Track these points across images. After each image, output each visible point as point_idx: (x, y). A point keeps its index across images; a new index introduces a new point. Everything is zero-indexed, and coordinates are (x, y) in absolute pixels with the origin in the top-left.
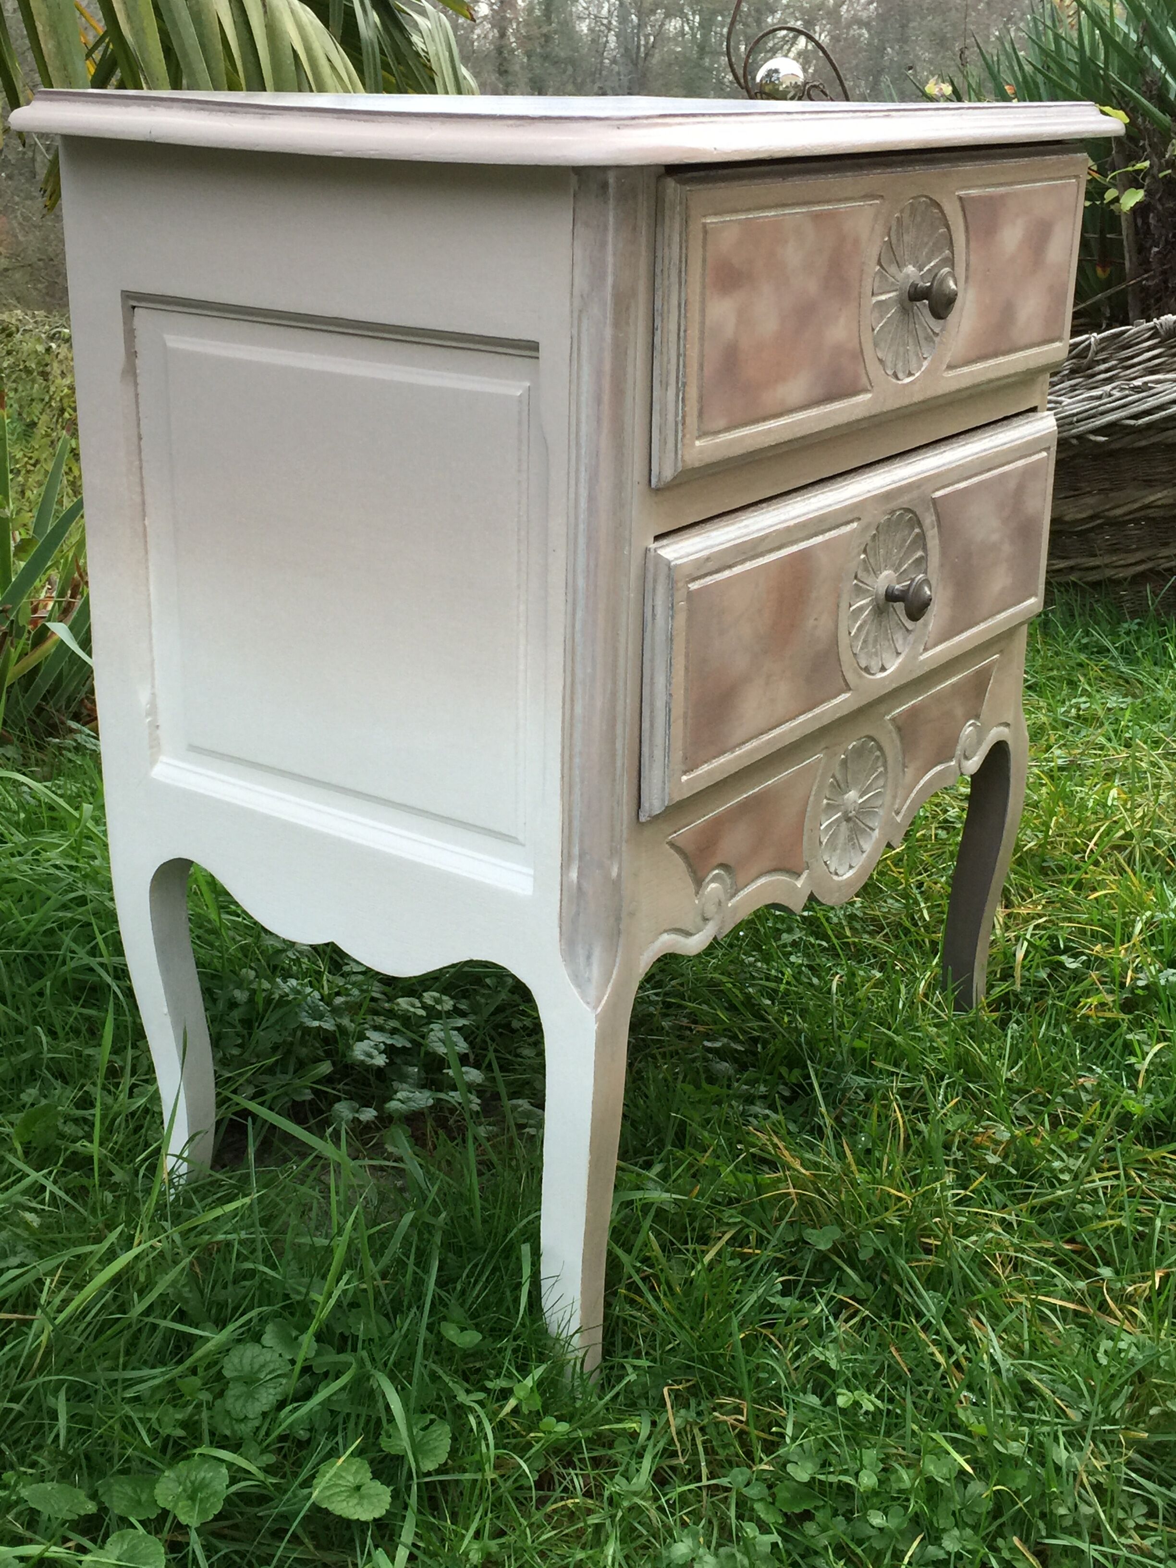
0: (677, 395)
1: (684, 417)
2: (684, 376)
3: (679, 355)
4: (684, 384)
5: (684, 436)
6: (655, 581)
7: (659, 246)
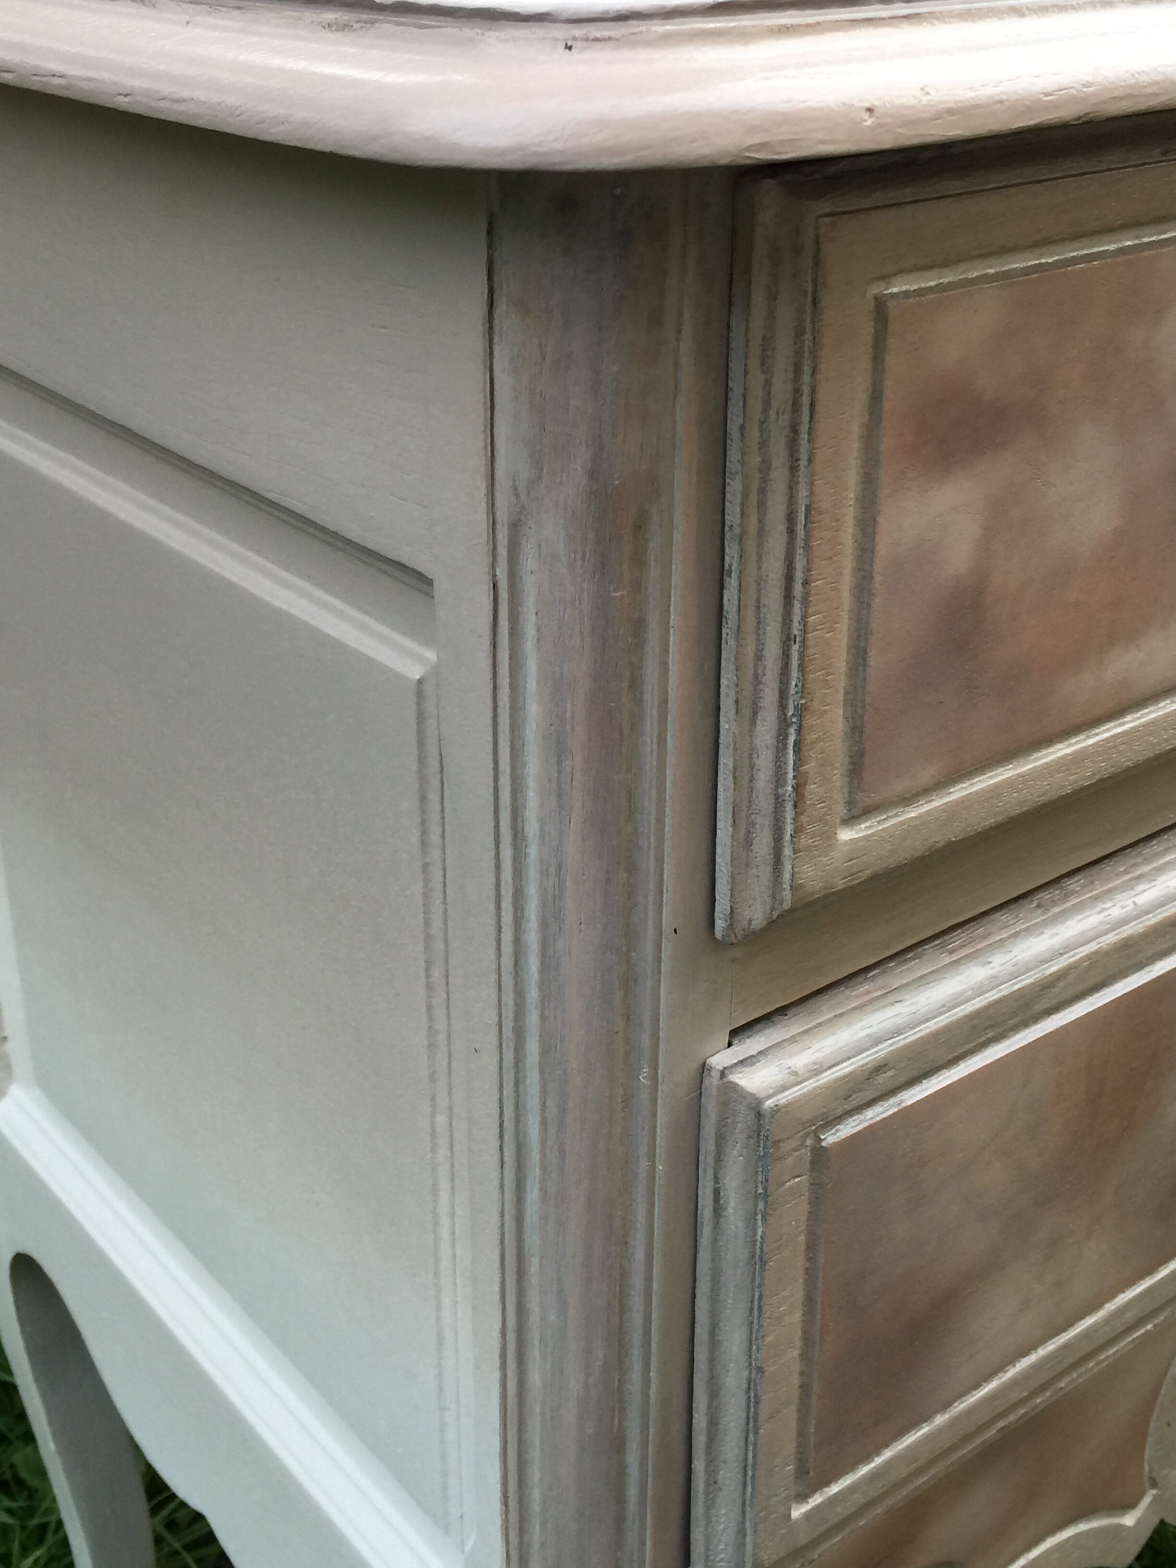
0: (782, 736)
1: (798, 788)
2: (803, 691)
3: (787, 640)
4: (801, 711)
5: (798, 830)
6: (721, 1139)
7: (736, 368)
